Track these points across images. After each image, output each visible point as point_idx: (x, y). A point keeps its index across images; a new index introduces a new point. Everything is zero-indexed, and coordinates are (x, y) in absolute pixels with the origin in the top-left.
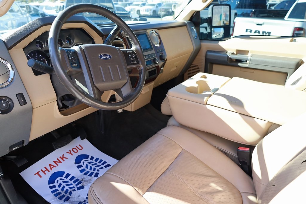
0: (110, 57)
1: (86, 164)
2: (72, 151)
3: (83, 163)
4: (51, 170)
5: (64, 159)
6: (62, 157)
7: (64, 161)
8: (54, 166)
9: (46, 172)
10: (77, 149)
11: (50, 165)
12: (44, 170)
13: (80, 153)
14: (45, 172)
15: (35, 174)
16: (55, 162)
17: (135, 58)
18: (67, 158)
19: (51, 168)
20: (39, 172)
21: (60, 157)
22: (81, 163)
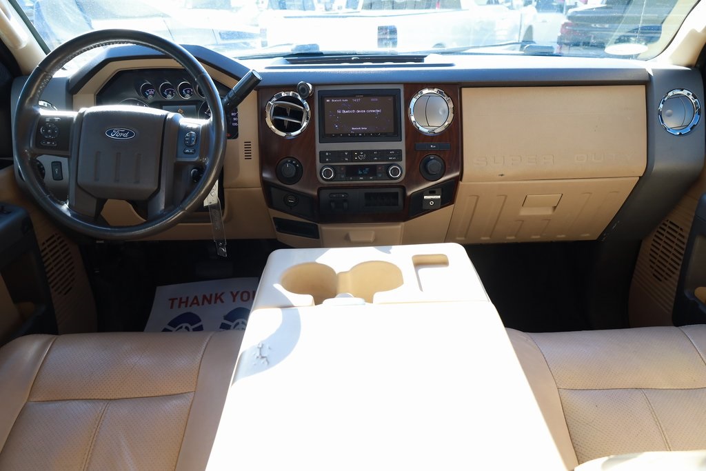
0: (131, 134)
2: (239, 295)
4: (190, 306)
5: (218, 300)
6: (218, 295)
7: (215, 302)
8: (198, 304)
10: (250, 296)
11: (196, 298)
12: (184, 300)
14: (182, 304)
15: (170, 300)
16: (205, 297)
17: (193, 143)
18: (222, 302)
19: (192, 303)
20: (177, 299)
21: (216, 295)
22: (233, 322)
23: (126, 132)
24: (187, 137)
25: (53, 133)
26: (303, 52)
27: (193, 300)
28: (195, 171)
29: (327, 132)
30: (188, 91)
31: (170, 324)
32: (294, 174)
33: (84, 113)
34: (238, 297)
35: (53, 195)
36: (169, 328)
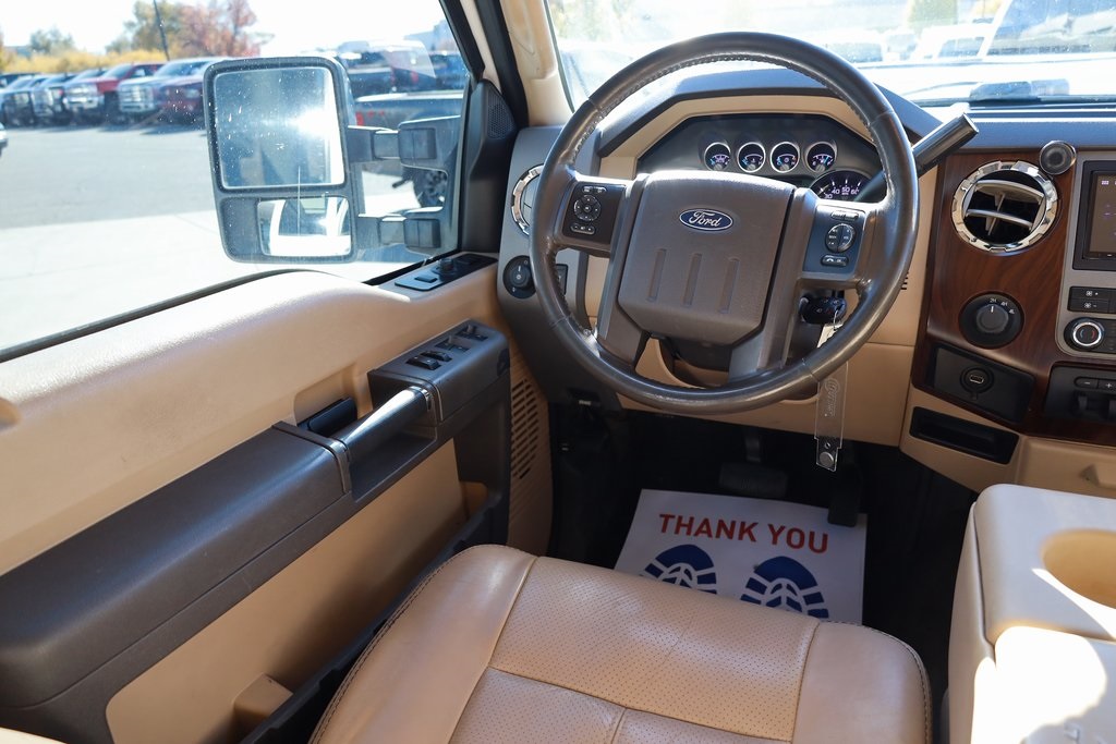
0: (725, 222)
1: (780, 598)
2: (784, 534)
3: (779, 587)
4: (696, 534)
5: (746, 536)
6: (747, 526)
7: (741, 538)
8: (709, 533)
9: (683, 530)
10: (806, 540)
11: (706, 522)
12: (685, 521)
13: (803, 557)
14: (681, 528)
15: (662, 516)
16: (721, 524)
17: (845, 246)
18: (753, 539)
19: (699, 531)
20: (673, 517)
21: (743, 524)
22: (770, 581)
23: (715, 217)
24: (832, 234)
25: (591, 213)
26: (998, 96)
27: (702, 526)
28: (804, 303)
29: (1092, 249)
30: (787, 160)
31: (660, 558)
32: (1002, 328)
33: (644, 182)
34: (783, 536)
35: (574, 317)
36: (659, 566)
